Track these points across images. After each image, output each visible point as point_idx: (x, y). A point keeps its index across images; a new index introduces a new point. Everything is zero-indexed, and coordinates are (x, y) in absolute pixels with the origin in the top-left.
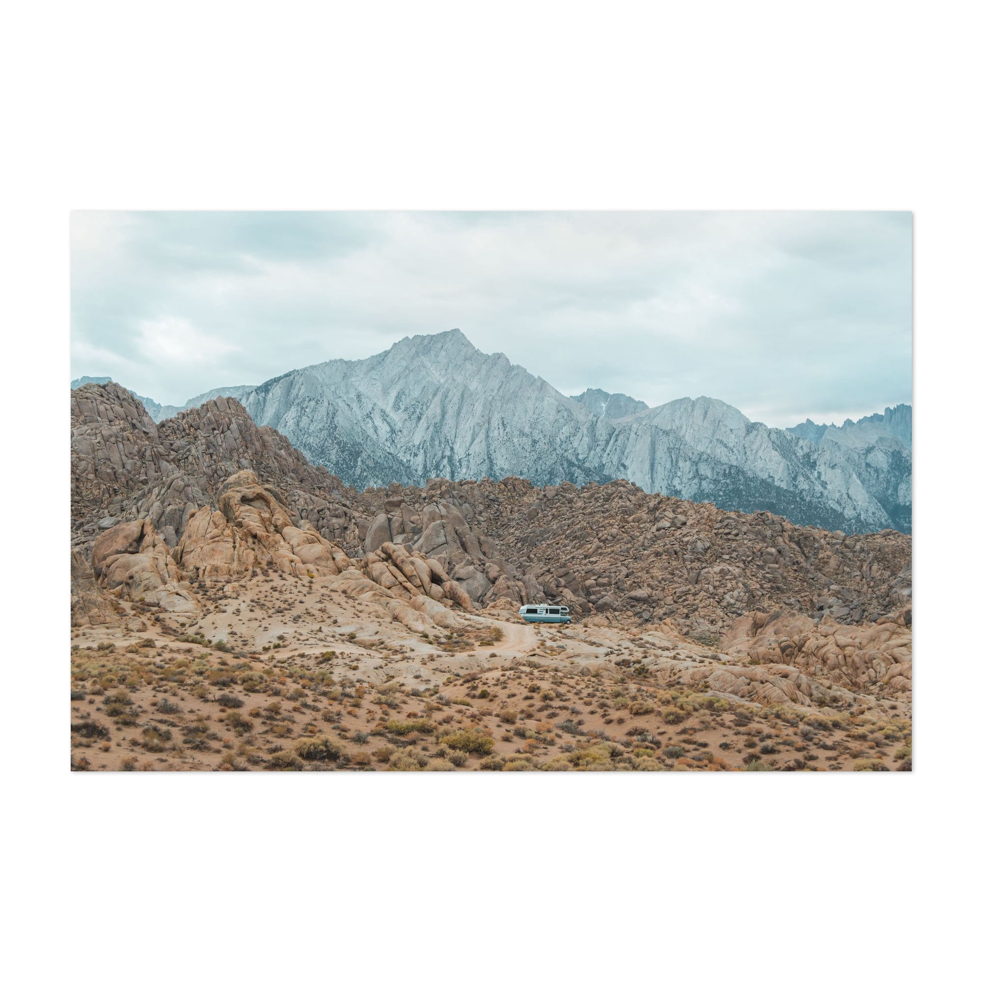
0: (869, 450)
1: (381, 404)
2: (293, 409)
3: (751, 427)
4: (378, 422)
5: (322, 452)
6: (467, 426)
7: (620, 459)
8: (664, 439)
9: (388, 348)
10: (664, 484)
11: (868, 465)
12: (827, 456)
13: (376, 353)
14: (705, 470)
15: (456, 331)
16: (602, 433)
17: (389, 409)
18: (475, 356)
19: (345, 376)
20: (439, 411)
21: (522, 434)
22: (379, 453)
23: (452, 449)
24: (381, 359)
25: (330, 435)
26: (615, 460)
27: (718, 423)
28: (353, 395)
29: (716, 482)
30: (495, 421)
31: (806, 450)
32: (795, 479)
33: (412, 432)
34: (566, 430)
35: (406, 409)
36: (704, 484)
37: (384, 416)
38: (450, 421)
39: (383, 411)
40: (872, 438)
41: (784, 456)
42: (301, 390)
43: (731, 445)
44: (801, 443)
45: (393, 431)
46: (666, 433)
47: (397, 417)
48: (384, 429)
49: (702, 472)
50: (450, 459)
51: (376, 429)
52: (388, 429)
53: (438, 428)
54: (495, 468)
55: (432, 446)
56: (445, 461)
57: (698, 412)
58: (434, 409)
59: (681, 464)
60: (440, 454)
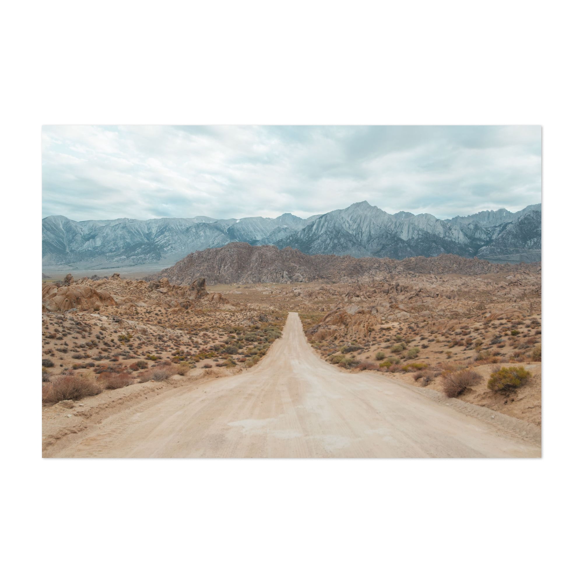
0: (469, 224)
1: (347, 219)
2: (327, 222)
3: (437, 220)
4: (346, 223)
5: (332, 232)
6: (365, 224)
7: (401, 230)
8: (411, 225)
9: (350, 206)
10: (411, 236)
11: (468, 228)
12: (454, 227)
13: (346, 207)
14: (420, 233)
15: (365, 201)
16: (398, 224)
17: (349, 220)
18: (370, 207)
19: (340, 213)
20: (359, 221)
21: (378, 226)
22: (345, 232)
23: (362, 230)
24: (348, 209)
25: (334, 228)
26: (400, 231)
27: (429, 220)
28: (341, 218)
29: (422, 235)
30: (372, 223)
31: (449, 226)
32: (445, 233)
33: (354, 225)
34: (390, 224)
35: (353, 220)
36: (420, 236)
37: (348, 222)
38: (362, 223)
39: (348, 221)
40: (471, 221)
41: (444, 228)
42: (328, 218)
43: (431, 225)
44: (448, 224)
45: (349, 226)
46: (412, 224)
47: (351, 222)
48: (347, 225)
49: (419, 233)
50: (361, 232)
51: (346, 225)
52: (348, 225)
53: (359, 225)
54: (371, 234)
55: (358, 229)
56: (360, 232)
57: (424, 217)
58: (358, 221)
59: (415, 231)
60: (359, 231)
